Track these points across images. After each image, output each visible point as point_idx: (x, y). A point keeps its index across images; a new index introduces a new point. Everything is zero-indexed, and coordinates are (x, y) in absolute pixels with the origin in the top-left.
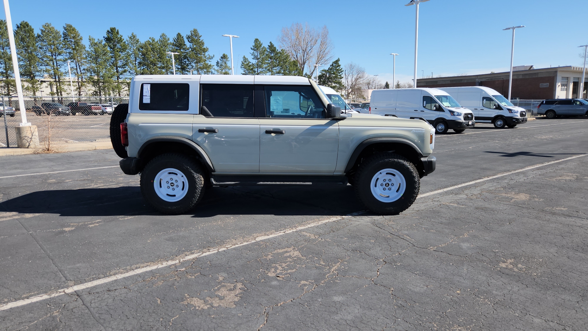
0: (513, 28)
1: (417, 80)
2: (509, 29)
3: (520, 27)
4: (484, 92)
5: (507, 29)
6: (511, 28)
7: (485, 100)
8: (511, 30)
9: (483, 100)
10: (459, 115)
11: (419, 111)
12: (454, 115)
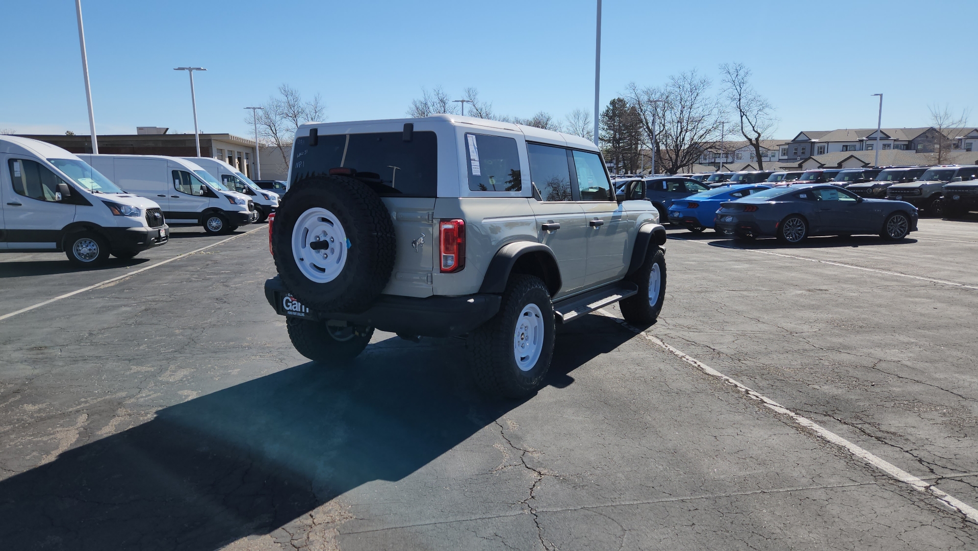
0: (190, 70)
1: (98, 136)
2: (183, 69)
3: (199, 69)
4: (222, 168)
5: (180, 69)
6: (187, 69)
7: (226, 180)
8: (187, 71)
9: (223, 180)
10: (243, 202)
11: (169, 196)
12: (236, 203)
